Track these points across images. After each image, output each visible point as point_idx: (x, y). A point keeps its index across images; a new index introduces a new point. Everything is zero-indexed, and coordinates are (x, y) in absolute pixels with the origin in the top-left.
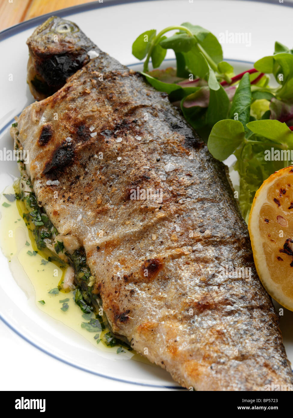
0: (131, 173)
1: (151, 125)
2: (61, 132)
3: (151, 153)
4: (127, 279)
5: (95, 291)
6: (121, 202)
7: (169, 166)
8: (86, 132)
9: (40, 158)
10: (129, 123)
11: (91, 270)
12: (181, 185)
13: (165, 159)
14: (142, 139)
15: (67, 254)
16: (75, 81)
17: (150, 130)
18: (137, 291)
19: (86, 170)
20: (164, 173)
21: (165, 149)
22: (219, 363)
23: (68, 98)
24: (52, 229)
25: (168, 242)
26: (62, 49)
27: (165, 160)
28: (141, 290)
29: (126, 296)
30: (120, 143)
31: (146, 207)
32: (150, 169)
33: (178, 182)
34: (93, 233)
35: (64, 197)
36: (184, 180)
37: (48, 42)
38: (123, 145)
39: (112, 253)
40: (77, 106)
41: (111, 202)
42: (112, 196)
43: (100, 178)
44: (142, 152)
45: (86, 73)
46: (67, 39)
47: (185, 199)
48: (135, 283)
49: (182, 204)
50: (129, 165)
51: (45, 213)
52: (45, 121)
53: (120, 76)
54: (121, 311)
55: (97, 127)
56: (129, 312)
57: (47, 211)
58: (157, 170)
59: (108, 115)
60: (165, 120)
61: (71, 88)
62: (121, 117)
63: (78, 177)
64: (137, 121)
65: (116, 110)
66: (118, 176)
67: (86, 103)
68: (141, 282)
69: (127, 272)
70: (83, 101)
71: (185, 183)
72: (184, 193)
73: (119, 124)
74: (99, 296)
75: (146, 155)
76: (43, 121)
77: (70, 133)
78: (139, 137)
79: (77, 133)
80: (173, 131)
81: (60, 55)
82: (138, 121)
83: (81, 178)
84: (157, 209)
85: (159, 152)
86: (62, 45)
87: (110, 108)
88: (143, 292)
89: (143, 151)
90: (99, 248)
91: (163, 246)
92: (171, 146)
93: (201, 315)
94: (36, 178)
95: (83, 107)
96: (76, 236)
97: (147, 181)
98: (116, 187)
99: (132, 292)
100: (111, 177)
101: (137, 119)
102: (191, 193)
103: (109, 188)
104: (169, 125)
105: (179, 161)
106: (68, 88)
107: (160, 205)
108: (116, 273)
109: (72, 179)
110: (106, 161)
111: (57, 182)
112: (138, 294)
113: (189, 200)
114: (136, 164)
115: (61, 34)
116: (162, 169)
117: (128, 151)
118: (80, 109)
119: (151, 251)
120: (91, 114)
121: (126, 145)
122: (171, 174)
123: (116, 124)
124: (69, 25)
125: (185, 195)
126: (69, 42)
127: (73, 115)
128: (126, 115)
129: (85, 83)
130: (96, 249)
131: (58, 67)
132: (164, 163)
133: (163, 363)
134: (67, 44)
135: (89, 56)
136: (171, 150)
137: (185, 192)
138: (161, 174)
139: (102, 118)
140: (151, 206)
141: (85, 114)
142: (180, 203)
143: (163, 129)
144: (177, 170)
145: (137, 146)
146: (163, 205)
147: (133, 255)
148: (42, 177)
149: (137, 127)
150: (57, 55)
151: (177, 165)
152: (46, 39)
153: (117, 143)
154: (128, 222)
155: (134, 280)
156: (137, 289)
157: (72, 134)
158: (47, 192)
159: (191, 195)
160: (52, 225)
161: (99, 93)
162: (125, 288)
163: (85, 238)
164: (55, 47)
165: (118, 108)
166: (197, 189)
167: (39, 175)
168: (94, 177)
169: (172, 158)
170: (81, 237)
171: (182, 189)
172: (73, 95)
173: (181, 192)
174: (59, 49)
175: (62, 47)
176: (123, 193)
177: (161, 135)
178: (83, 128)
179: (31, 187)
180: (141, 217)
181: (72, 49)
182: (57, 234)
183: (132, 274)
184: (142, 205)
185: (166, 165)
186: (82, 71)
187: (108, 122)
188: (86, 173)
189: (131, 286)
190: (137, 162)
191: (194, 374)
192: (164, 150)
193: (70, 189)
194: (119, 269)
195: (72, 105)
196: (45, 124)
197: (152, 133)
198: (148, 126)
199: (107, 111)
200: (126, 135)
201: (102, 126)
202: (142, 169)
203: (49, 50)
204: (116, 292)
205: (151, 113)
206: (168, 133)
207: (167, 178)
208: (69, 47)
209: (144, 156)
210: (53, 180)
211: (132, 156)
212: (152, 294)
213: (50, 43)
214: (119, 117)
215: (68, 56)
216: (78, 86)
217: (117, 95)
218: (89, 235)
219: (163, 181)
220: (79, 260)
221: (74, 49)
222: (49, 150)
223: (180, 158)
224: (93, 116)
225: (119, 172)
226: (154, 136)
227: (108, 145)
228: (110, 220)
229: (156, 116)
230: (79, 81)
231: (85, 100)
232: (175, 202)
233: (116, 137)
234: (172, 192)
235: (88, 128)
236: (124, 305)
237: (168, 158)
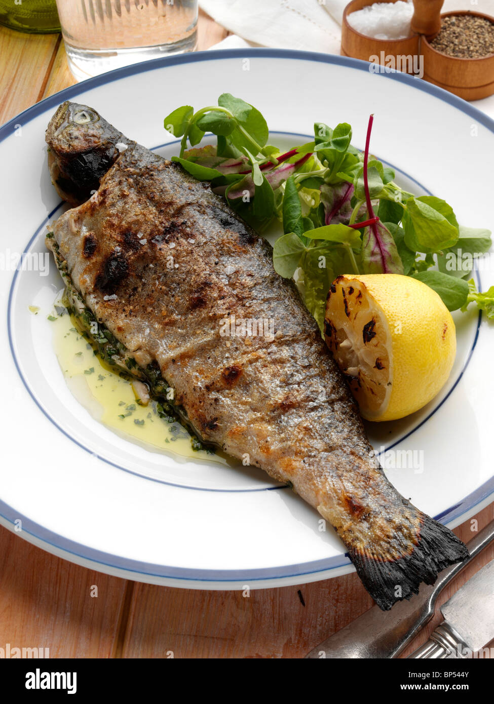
0: (192, 281)
1: (201, 225)
2: (108, 242)
3: (208, 256)
4: (208, 388)
5: (177, 403)
6: (187, 311)
7: (229, 269)
8: (134, 239)
9: (87, 271)
10: (179, 226)
11: (169, 383)
12: (244, 287)
13: (223, 261)
14: (196, 241)
15: (140, 369)
16: (110, 182)
17: (201, 231)
18: (221, 399)
19: (143, 280)
20: (226, 277)
21: (221, 250)
22: (310, 456)
23: (107, 203)
24: (118, 345)
25: (243, 347)
26: (88, 145)
27: (224, 263)
28: (224, 397)
29: (211, 404)
30: (174, 248)
31: (215, 315)
32: (211, 273)
33: (241, 285)
34: (165, 346)
35: (124, 310)
36: (247, 281)
37: (71, 138)
38: (177, 250)
39: (189, 364)
40: (118, 211)
41: (177, 312)
42: (177, 306)
43: (161, 289)
44: (198, 257)
45: (119, 170)
46: (91, 132)
47: (251, 302)
48: (218, 391)
49: (250, 307)
50: (188, 271)
51: (107, 329)
52: (87, 230)
53: (157, 170)
54: (208, 419)
55: (145, 233)
56: (216, 419)
57: (109, 327)
58: (218, 274)
59: (154, 218)
60: (214, 217)
61: (107, 191)
62: (168, 219)
63: (135, 289)
64: (186, 222)
65: (161, 212)
66: (178, 284)
67: (127, 206)
68: (223, 389)
69: (208, 381)
70: (124, 204)
71: (248, 284)
72: (250, 296)
73: (167, 227)
74: (182, 407)
75: (203, 258)
76: (85, 232)
77: (118, 242)
78: (192, 240)
79: (125, 240)
80: (224, 228)
81: (87, 152)
82: (188, 222)
83: (140, 289)
84: (226, 316)
85: (216, 253)
86: (86, 140)
87: (154, 210)
88: (227, 399)
89: (199, 255)
90: (174, 361)
91: (238, 352)
92: (227, 247)
93: (286, 414)
94: (87, 292)
95: (124, 212)
96: (147, 350)
97: (210, 287)
98: (179, 296)
99: (216, 400)
100: (172, 286)
101: (186, 220)
102: (256, 294)
103: (172, 299)
104: (219, 222)
105: (237, 262)
106: (105, 191)
107: (228, 311)
108: (197, 384)
109: (130, 291)
110: (163, 270)
111: (114, 296)
112: (223, 401)
113: (256, 302)
114: (195, 270)
115: (82, 126)
116: (223, 272)
117: (184, 257)
118: (122, 214)
119: (227, 358)
120: (135, 218)
121: (180, 250)
122: (233, 277)
123: (164, 227)
124: (87, 112)
125: (250, 297)
126: (93, 136)
127: (115, 221)
128: (173, 216)
129: (120, 183)
130: (171, 361)
131: (87, 166)
132: (223, 265)
133: (257, 462)
134: (92, 138)
135: (118, 150)
136: (228, 251)
137: (250, 294)
138: (222, 278)
139: (148, 222)
140: (219, 313)
141: (129, 219)
142: (247, 306)
143: (214, 228)
144: (238, 271)
145: (192, 250)
146: (231, 311)
147: (210, 364)
148: (94, 291)
149: (188, 229)
150: (83, 153)
151: (237, 266)
152: (68, 136)
153: (170, 249)
154: (198, 332)
155: (216, 388)
156: (221, 397)
157: (120, 243)
158: (105, 307)
159: (256, 296)
160: (117, 341)
161: (138, 193)
162: (208, 397)
163: (156, 352)
164: (80, 144)
165: (163, 209)
166: (260, 289)
167: (91, 289)
168: (153, 287)
169: (230, 259)
170: (152, 351)
171: (246, 292)
172: (112, 200)
173: (245, 295)
174: (84, 145)
175: (87, 143)
176: (188, 302)
177: (214, 234)
178: (130, 235)
179: (84, 302)
180: (211, 325)
181: (99, 144)
182: (124, 349)
183: (213, 383)
184: (210, 313)
185: (225, 267)
186: (115, 169)
187: (156, 226)
188: (144, 284)
189: (213, 395)
190: (195, 267)
191: (289, 469)
192: (220, 252)
193: (129, 302)
194: (199, 379)
195: (113, 211)
196: (87, 234)
197: (204, 233)
198: (199, 227)
199: (151, 214)
200: (178, 239)
201: (149, 231)
202: (202, 275)
203: (74, 149)
204: (200, 402)
205: (199, 211)
206: (220, 232)
207: (229, 281)
208: (95, 142)
209: (201, 260)
210: (110, 295)
211: (189, 262)
212: (236, 400)
213: (73, 140)
214: (165, 219)
215: (96, 153)
216: (114, 187)
217: (158, 194)
218: (161, 349)
219: (225, 285)
220: (155, 374)
221: (100, 143)
222: (96, 262)
223: (238, 258)
224: (138, 221)
225: (179, 280)
226: (208, 237)
227: (162, 253)
228: (180, 330)
229: (204, 213)
230: (114, 182)
231: (126, 203)
232: (242, 306)
233: (167, 242)
234: (237, 295)
235: (135, 234)
236: (211, 414)
237: (226, 260)
